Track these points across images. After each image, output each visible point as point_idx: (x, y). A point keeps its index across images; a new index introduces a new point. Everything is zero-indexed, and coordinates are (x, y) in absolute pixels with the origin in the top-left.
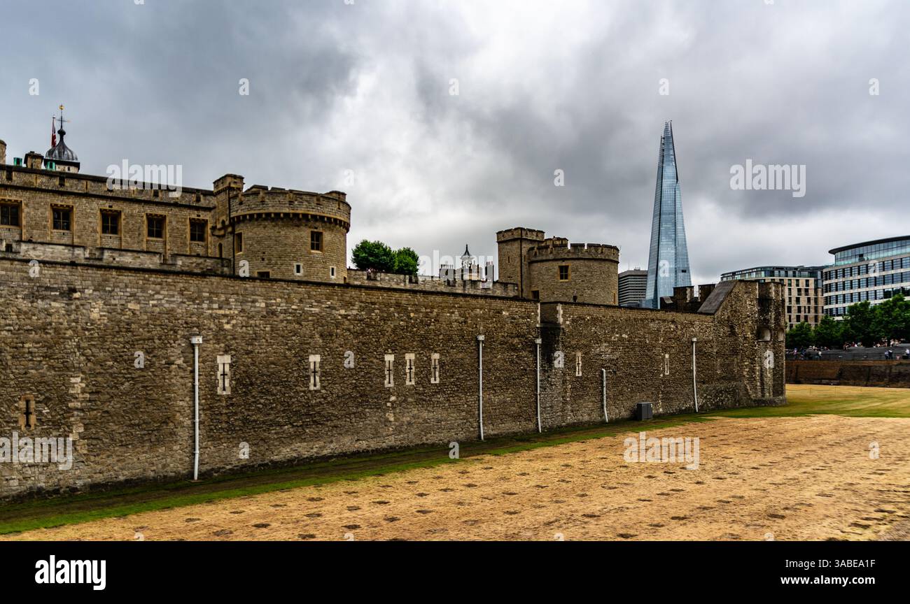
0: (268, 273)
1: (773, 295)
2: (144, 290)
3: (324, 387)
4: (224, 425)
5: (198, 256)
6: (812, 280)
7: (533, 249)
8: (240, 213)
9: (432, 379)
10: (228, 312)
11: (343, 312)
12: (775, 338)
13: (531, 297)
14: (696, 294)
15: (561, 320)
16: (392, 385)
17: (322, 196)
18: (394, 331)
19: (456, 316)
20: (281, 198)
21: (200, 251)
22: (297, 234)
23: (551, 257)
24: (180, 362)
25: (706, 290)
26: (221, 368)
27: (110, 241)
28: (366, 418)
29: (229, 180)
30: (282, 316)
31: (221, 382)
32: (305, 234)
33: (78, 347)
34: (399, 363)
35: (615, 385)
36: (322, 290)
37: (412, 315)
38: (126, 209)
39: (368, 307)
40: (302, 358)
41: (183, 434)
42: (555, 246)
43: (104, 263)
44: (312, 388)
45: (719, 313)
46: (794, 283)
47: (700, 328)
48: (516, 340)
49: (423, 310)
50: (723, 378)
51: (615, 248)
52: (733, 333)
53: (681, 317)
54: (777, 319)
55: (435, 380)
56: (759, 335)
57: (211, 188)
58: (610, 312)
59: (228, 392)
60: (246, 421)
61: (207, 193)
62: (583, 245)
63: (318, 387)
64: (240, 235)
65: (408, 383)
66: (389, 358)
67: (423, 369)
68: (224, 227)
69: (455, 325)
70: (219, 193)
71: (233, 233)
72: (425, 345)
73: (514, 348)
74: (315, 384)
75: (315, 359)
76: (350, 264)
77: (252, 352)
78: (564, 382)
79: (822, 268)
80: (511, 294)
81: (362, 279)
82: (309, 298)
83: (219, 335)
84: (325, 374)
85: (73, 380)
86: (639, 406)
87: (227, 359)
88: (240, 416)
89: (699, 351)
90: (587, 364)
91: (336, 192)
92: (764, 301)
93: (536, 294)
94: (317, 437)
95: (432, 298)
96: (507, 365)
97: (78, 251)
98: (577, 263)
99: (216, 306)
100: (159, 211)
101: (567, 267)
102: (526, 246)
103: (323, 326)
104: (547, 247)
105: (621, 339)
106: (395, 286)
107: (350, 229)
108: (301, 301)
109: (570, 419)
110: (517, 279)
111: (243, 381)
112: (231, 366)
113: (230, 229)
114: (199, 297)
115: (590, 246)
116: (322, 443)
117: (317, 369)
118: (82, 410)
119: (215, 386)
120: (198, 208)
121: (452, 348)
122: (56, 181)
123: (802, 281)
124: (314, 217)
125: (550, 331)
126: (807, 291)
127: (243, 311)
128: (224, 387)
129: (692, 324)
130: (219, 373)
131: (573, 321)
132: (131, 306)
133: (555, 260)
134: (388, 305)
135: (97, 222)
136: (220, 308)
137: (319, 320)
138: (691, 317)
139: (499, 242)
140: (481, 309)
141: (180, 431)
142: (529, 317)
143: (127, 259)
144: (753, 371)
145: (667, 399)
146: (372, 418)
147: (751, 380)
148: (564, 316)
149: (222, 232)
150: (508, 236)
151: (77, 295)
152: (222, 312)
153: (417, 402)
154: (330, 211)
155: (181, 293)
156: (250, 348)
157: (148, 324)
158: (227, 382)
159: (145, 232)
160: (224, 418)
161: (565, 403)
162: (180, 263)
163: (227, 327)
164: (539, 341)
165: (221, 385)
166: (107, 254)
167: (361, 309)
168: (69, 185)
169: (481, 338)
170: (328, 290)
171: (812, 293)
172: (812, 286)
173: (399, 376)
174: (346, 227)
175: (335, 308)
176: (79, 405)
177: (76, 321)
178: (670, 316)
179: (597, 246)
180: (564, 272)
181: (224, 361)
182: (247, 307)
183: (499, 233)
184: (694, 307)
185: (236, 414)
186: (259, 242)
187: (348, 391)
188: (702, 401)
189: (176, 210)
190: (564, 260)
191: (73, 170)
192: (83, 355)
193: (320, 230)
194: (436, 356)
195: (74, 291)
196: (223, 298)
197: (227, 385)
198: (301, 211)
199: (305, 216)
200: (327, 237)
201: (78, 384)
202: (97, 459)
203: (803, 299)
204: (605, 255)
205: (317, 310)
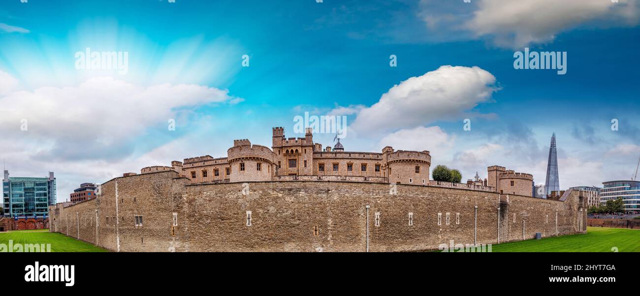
0: (400, 182)
1: (584, 196)
2: (350, 189)
3: (414, 225)
4: (377, 238)
5: (378, 177)
6: (597, 192)
7: (501, 174)
8: (391, 160)
9: (457, 223)
10: (379, 196)
11: (422, 196)
12: (584, 210)
13: (500, 192)
14: (559, 194)
15: (508, 201)
16: (441, 224)
17: (420, 153)
18: (442, 204)
19: (467, 198)
20: (405, 154)
21: (378, 175)
22: (411, 167)
23: (508, 177)
24: (362, 214)
25: (562, 192)
26: (376, 217)
27: (350, 173)
28: (430, 237)
29: (387, 148)
30: (398, 198)
31: (376, 222)
32: (413, 167)
33: (330, 209)
34: (443, 216)
35: (528, 226)
36: (414, 187)
37: (449, 197)
38: (355, 162)
39: (431, 194)
40: (406, 214)
41: (363, 240)
42: (509, 173)
43: (346, 181)
44: (409, 225)
45: (566, 201)
46: (592, 192)
47: (559, 206)
48: (490, 208)
49: (454, 196)
50: (567, 224)
51: (532, 175)
52: (570, 209)
53: (553, 202)
54: (585, 204)
55: (458, 223)
56: (579, 208)
57: (381, 152)
58: (527, 199)
59: (379, 226)
60: (385, 236)
61: (381, 154)
62: (519, 173)
63: (412, 225)
64: (390, 168)
65: (447, 224)
66: (440, 214)
67: (453, 219)
68: (385, 166)
69: (466, 202)
70: (384, 154)
71: (388, 168)
72: (454, 209)
73: (489, 211)
74: (411, 223)
75: (411, 214)
76: (431, 178)
77: (387, 211)
78: (509, 225)
79: (600, 188)
80: (492, 191)
81: (435, 184)
82: (409, 191)
83: (376, 205)
84: (414, 220)
85: (329, 220)
86: (537, 234)
87: (378, 214)
88: (383, 235)
89: (558, 214)
90: (518, 218)
91: (426, 151)
92: (581, 198)
93: (502, 191)
94: (411, 243)
95: (457, 191)
96: (487, 218)
97: (339, 178)
98: (517, 180)
99: (375, 194)
100: (365, 162)
101: (513, 181)
102: (499, 173)
103: (414, 201)
104: (506, 173)
105: (531, 209)
106: (448, 187)
107: (431, 165)
108: (406, 192)
109: (510, 239)
110: (495, 186)
111: (384, 222)
112: (380, 216)
113: (387, 167)
114: (369, 191)
115: (522, 174)
116: (413, 246)
117: (412, 218)
118: (331, 230)
119: (374, 223)
120: (378, 160)
121: (465, 211)
122: (334, 155)
123: (594, 192)
124: (417, 160)
125: (503, 205)
126: (595, 195)
127: (384, 196)
128: (378, 224)
129: (556, 204)
130: (376, 219)
131: (513, 201)
132: (346, 195)
133: (509, 178)
134: (440, 194)
135: (346, 167)
136: (376, 195)
137: (412, 199)
138: (556, 202)
139: (488, 171)
140: (476, 196)
141: (362, 239)
142: (495, 199)
143: (354, 179)
144: (577, 222)
145: (547, 231)
146: (433, 237)
147: (576, 225)
148: (509, 199)
149: (385, 168)
150: (492, 169)
151: (330, 192)
152: (377, 196)
153: (450, 231)
154: (423, 158)
155: (363, 190)
156: (387, 209)
157: (352, 201)
158: (378, 222)
159: (361, 170)
160: (377, 235)
161: (509, 232)
162: (370, 180)
163: (379, 202)
164: (499, 209)
165: (376, 223)
166: (347, 178)
167: (429, 195)
168: (338, 156)
169: (476, 207)
170: (416, 188)
171: (597, 196)
172: (597, 194)
173: (443, 221)
174: (429, 164)
175: (418, 195)
176: (330, 228)
177: (330, 201)
178: (549, 201)
179: (525, 174)
180: (512, 183)
181: (377, 214)
182: (386, 194)
183: (488, 167)
184: (558, 198)
185: (381, 234)
186: (397, 171)
187: (423, 226)
188: (559, 232)
189: (370, 161)
190: (512, 179)
191: (342, 151)
192: (332, 212)
193: (419, 165)
194: (458, 214)
195: (329, 190)
196: (377, 191)
197: (378, 223)
198: (412, 158)
199: (413, 160)
200: (422, 168)
201: (330, 221)
202: (336, 247)
203: (594, 198)
204: (527, 178)
205: (411, 195)
